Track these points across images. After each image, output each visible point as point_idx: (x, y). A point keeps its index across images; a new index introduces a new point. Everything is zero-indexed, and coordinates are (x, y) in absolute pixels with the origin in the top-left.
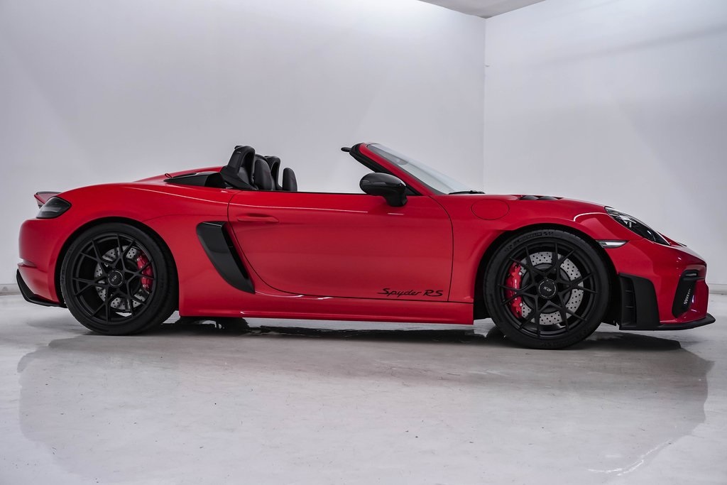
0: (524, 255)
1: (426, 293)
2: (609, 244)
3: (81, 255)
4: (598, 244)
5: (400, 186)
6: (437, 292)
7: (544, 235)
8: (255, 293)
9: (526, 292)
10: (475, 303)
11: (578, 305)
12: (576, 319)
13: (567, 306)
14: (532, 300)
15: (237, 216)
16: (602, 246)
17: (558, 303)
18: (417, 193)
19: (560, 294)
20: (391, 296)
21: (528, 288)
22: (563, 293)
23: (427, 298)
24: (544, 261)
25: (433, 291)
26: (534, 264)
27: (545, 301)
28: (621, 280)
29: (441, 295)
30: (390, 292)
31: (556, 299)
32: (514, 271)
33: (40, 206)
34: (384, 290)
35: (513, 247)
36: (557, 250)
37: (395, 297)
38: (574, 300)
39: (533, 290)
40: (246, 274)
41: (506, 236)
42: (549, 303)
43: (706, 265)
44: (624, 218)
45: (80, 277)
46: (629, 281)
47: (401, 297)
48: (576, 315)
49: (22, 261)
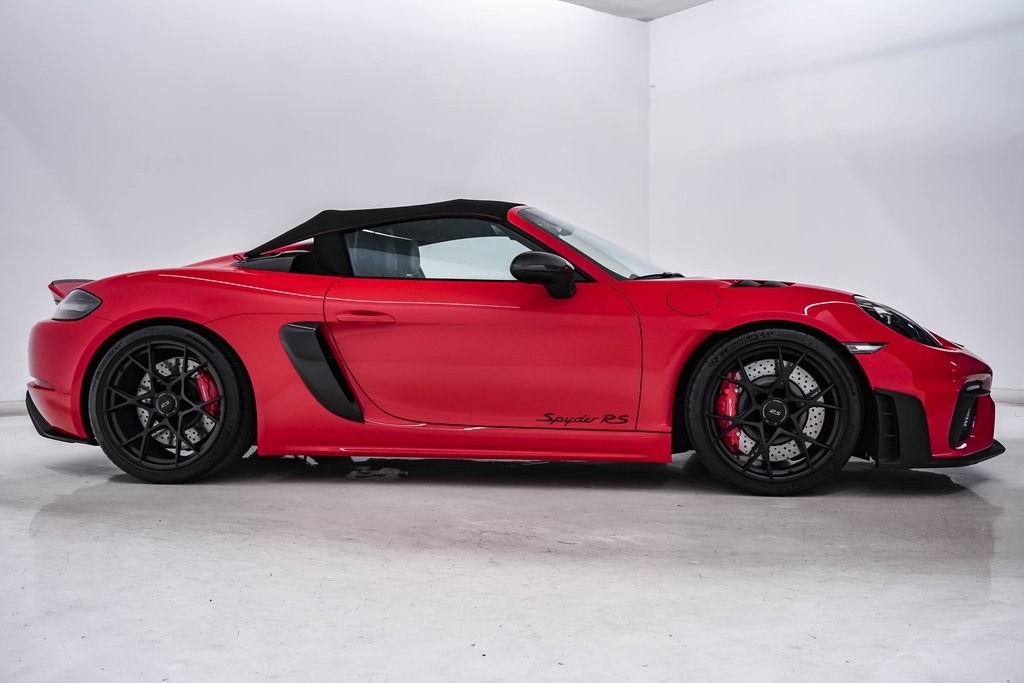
0: (738, 368)
1: (605, 420)
2: (860, 348)
3: (127, 359)
4: (845, 348)
5: (565, 270)
6: (620, 418)
7: (761, 338)
8: (363, 421)
9: (746, 419)
10: (673, 432)
11: (819, 428)
12: (820, 448)
13: (804, 431)
14: (755, 429)
15: (338, 314)
16: (851, 351)
17: (791, 429)
18: (589, 279)
19: (794, 417)
20: (555, 425)
21: (749, 413)
22: (797, 414)
23: (606, 426)
24: (764, 372)
25: (614, 417)
26: (751, 379)
27: (774, 429)
28: (878, 398)
29: (626, 421)
30: (554, 418)
31: (789, 425)
32: (728, 388)
33: (58, 301)
34: (546, 415)
35: (720, 359)
36: (781, 356)
37: (562, 425)
38: (814, 423)
39: (756, 416)
40: (350, 394)
41: (714, 339)
42: (779, 431)
43: (991, 374)
44: (879, 311)
45: (119, 387)
46: (888, 399)
47: (569, 426)
48: (817, 443)
49: (33, 379)
